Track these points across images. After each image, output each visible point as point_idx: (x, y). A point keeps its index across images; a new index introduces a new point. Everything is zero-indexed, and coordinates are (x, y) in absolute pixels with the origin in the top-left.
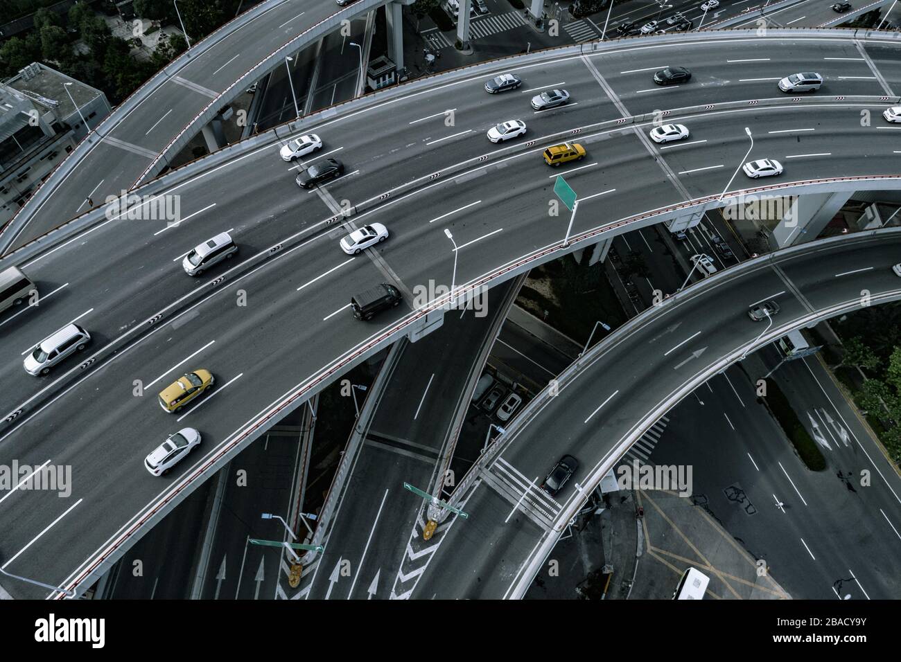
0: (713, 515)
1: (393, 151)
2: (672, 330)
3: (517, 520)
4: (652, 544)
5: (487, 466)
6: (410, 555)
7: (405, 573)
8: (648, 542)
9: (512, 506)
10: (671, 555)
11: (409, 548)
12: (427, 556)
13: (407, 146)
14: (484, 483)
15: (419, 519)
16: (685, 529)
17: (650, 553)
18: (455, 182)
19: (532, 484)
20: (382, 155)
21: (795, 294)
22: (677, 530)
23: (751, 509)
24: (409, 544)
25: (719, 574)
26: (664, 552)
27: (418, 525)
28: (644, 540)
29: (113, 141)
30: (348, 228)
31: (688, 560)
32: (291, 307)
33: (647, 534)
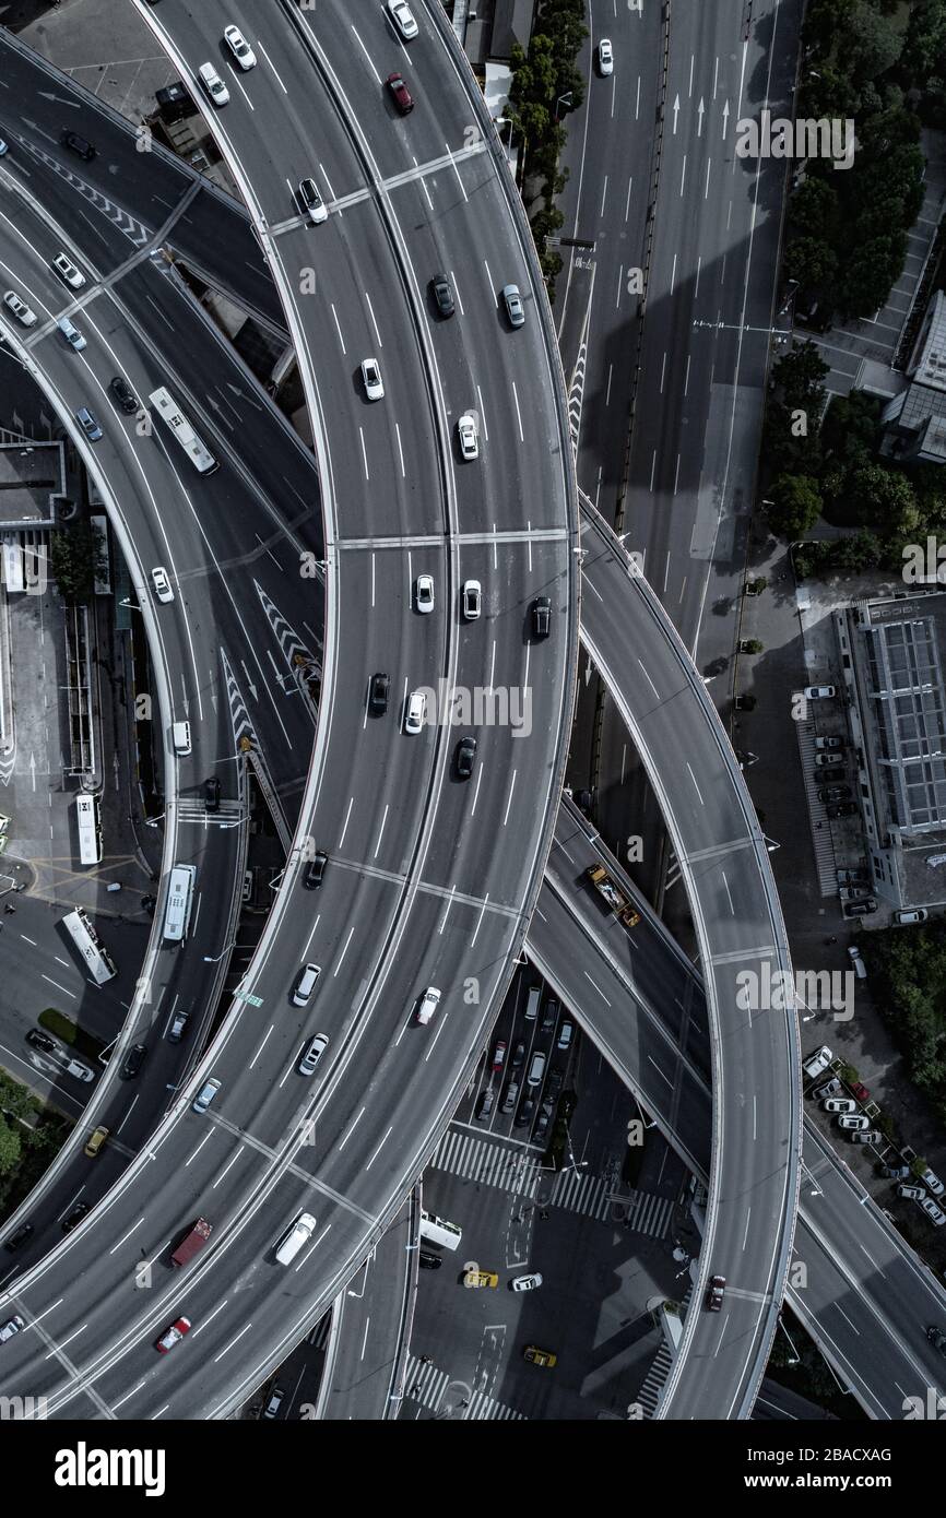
4: (135, 863)
5: (242, 812)
6: (247, 722)
7: (241, 710)
8: (138, 862)
10: (118, 865)
11: (251, 726)
12: (237, 729)
14: (237, 799)
15: (258, 746)
19: (206, 822)
24: (253, 728)
26: (123, 863)
27: (256, 742)
28: (140, 860)
30: (402, 878)
31: (104, 869)
32: (380, 791)
33: (141, 868)
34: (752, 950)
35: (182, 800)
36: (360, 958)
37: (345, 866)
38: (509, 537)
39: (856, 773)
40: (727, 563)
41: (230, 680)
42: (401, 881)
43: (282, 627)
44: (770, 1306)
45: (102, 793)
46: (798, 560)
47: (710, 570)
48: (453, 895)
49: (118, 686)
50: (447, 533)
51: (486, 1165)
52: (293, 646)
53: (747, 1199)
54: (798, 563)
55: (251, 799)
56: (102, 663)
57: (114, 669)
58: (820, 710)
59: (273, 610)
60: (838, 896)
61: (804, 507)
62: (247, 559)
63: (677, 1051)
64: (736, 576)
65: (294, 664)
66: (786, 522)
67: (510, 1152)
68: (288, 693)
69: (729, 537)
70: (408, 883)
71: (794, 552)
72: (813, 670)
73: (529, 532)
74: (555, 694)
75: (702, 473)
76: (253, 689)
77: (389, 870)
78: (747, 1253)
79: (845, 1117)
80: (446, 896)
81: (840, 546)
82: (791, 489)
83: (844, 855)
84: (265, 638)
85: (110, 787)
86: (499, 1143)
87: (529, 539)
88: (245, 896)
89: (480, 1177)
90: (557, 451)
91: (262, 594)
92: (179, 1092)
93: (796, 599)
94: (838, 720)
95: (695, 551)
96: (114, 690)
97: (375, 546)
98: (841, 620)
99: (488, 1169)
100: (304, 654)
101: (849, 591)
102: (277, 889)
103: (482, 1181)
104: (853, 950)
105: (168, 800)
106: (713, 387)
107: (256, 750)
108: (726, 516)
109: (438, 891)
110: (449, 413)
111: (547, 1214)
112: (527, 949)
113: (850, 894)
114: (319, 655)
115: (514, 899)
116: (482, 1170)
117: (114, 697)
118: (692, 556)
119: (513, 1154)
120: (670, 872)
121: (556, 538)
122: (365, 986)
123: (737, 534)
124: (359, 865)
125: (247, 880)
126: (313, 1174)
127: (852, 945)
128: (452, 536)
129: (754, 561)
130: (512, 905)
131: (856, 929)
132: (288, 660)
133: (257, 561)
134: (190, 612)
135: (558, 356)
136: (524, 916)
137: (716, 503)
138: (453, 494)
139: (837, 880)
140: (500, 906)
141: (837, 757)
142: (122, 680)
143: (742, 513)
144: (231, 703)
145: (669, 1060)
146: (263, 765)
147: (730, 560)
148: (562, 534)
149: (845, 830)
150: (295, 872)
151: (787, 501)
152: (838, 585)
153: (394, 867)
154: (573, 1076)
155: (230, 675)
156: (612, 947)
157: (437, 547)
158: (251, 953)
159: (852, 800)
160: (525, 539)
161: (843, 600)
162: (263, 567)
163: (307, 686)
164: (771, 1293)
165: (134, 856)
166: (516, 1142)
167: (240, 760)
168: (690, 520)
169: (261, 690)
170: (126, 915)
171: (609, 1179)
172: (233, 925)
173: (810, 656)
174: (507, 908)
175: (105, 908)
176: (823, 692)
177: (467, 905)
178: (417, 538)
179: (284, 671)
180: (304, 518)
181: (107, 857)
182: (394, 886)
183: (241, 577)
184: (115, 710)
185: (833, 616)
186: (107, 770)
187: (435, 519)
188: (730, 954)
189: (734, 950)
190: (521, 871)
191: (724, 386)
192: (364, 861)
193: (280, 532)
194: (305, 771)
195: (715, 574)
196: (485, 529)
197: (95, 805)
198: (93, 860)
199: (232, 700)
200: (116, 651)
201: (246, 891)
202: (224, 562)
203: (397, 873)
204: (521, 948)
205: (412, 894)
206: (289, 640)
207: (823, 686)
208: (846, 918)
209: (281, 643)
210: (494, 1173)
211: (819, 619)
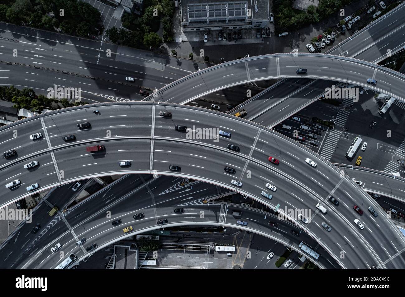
3: (217, 216)
4: (236, 236)
5: (224, 204)
9: (220, 213)
10: (236, 241)
11: (200, 200)
12: (201, 204)
14: (220, 206)
15: (206, 198)
16: (243, 242)
19: (226, 215)
22: (243, 240)
23: (257, 254)
25: (238, 252)
26: (236, 239)
28: (236, 234)
31: (237, 245)
33: (238, 234)
34: (277, 64)
35: (219, 221)
36: (269, 175)
37: (242, 177)
38: (153, 122)
39: (230, 30)
40: (167, 60)
41: (187, 204)
42: (248, 161)
43: (173, 188)
44: (378, 68)
45: (215, 243)
46: (168, 41)
47: (168, 66)
48: (253, 147)
49: (185, 236)
50: (151, 139)
51: (331, 144)
52: (179, 186)
53: (347, 72)
54: (169, 40)
55: (221, 201)
56: (178, 240)
57: (181, 237)
58: (211, 38)
59: (168, 190)
60: (264, 38)
61: (153, 37)
62: (153, 196)
63: (304, 87)
64: (170, 58)
65: (184, 186)
66: (157, 43)
67: (328, 137)
68: (192, 188)
69: (160, 59)
70: (249, 159)
71: (165, 41)
72: (200, 39)
73: (153, 116)
74: (199, 113)
75: (140, 65)
76: (190, 198)
77: (245, 164)
78: (363, 73)
79: (327, 42)
80: (253, 149)
81: (165, 28)
82: (147, 41)
83: (252, 35)
84: (176, 193)
85: (214, 241)
86: (325, 140)
87: (154, 116)
88: (248, 206)
89: (334, 147)
90: (130, 106)
91: (163, 193)
92: (302, 230)
93: (179, 42)
94: (214, 33)
95: (162, 70)
96: (187, 237)
97: (152, 160)
98: (186, 30)
99: (332, 144)
100: (181, 183)
101: (178, 27)
102: (247, 197)
103: (335, 146)
104: (280, 35)
105: (219, 225)
106: (116, 60)
107: (207, 199)
108: (153, 60)
109: (252, 151)
110: (117, 135)
111: (347, 129)
112: (270, 128)
113: (264, 34)
114: (182, 178)
115: (256, 130)
116: (332, 146)
117: (188, 238)
118: (164, 70)
119: (329, 137)
120: (253, 85)
121: (155, 109)
122: (277, 174)
123: (158, 57)
124: (242, 173)
125: (244, 205)
126: (329, 194)
127: (278, 35)
128: (151, 138)
129: (167, 53)
130: (258, 131)
131: (274, 34)
132: (182, 187)
133: (154, 194)
134: (166, 214)
135: (103, 103)
136: (261, 128)
137: (149, 62)
138: (140, 137)
139: (259, 38)
140: (258, 134)
141: (225, 35)
142: (184, 235)
143: (153, 55)
144: (193, 205)
145: (306, 90)
146: (211, 197)
147: (166, 60)
148: (154, 107)
149: (245, 34)
150: (243, 191)
151: (151, 42)
152: (176, 30)
153: (244, 163)
154: (308, 118)
155: (185, 204)
156: (272, 103)
157: (154, 142)
158: (265, 206)
159: (237, 31)
160: (154, 117)
161: (180, 29)
162: (155, 192)
163: (190, 183)
164: (374, 68)
165: (234, 236)
166: (325, 135)
167: (210, 203)
168: (154, 70)
169: (190, 196)
170: (251, 240)
171: (338, 110)
172: (256, 210)
173: (195, 40)
174: (258, 132)
175: (248, 246)
176: (206, 37)
177: (257, 143)
178: (151, 148)
179: (185, 189)
180: (142, 179)
181: (234, 244)
182: (249, 163)
183: (158, 199)
184: (192, 238)
185: (185, 32)
186: (209, 241)
187: (146, 142)
188: (277, 70)
189: (276, 69)
190: (248, 127)
191: (116, 57)
192: (242, 171)
193: (146, 187)
194: (214, 186)
195: (169, 64)
196: (151, 128)
197: (219, 246)
198: (234, 248)
199: (192, 204)
200: (176, 236)
201: (247, 205)
202: (153, 203)
203: (246, 162)
204: (270, 129)
205: (252, 159)
206: (177, 186)
207: (204, 37)
208: (270, 36)
209: (178, 189)
210: (333, 142)
211: (185, 36)
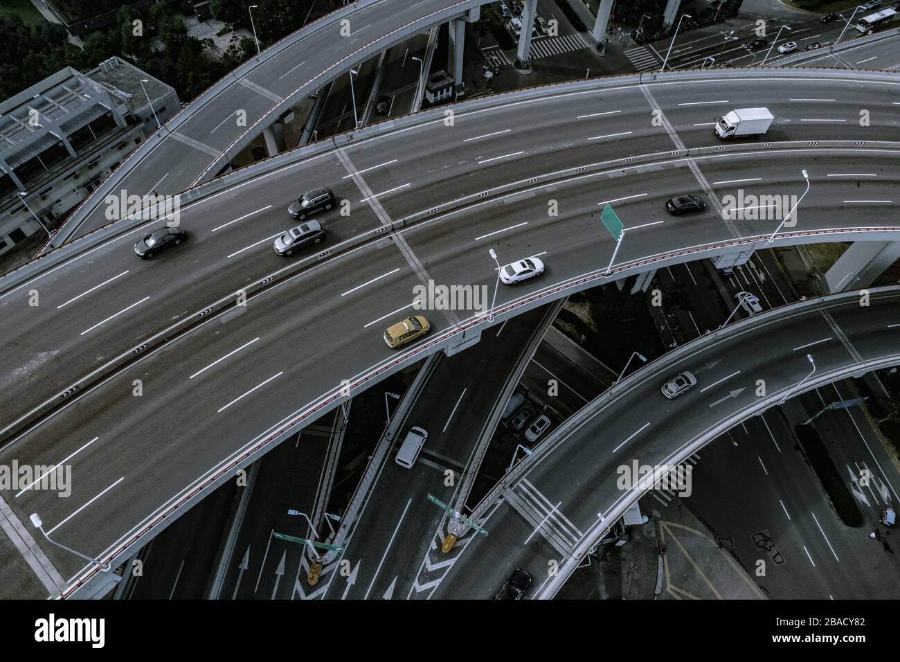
0: (738, 560)
1: (445, 167)
2: (710, 367)
3: (537, 543)
4: (673, 582)
5: (511, 486)
6: (427, 567)
7: (421, 583)
8: (668, 580)
9: (532, 528)
11: (427, 559)
12: (443, 570)
13: (459, 163)
14: (506, 502)
15: (440, 532)
16: (708, 572)
17: (670, 591)
18: (503, 202)
20: (434, 171)
21: (843, 342)
22: (699, 571)
23: (779, 559)
24: (427, 555)
26: (683, 592)
27: (438, 537)
28: (664, 578)
29: (180, 137)
30: (395, 239)
32: (334, 311)
33: (667, 571)
35: (561, 551)
42: (398, 237)
48: (370, 197)
77: (399, 252)
80: (376, 201)
100: (304, 578)
109: (378, 208)
140: (345, 165)
174: (341, 160)
177: (369, 184)
182: (409, 238)
188: (267, 96)
203: (395, 244)
